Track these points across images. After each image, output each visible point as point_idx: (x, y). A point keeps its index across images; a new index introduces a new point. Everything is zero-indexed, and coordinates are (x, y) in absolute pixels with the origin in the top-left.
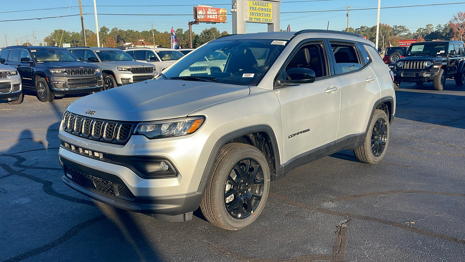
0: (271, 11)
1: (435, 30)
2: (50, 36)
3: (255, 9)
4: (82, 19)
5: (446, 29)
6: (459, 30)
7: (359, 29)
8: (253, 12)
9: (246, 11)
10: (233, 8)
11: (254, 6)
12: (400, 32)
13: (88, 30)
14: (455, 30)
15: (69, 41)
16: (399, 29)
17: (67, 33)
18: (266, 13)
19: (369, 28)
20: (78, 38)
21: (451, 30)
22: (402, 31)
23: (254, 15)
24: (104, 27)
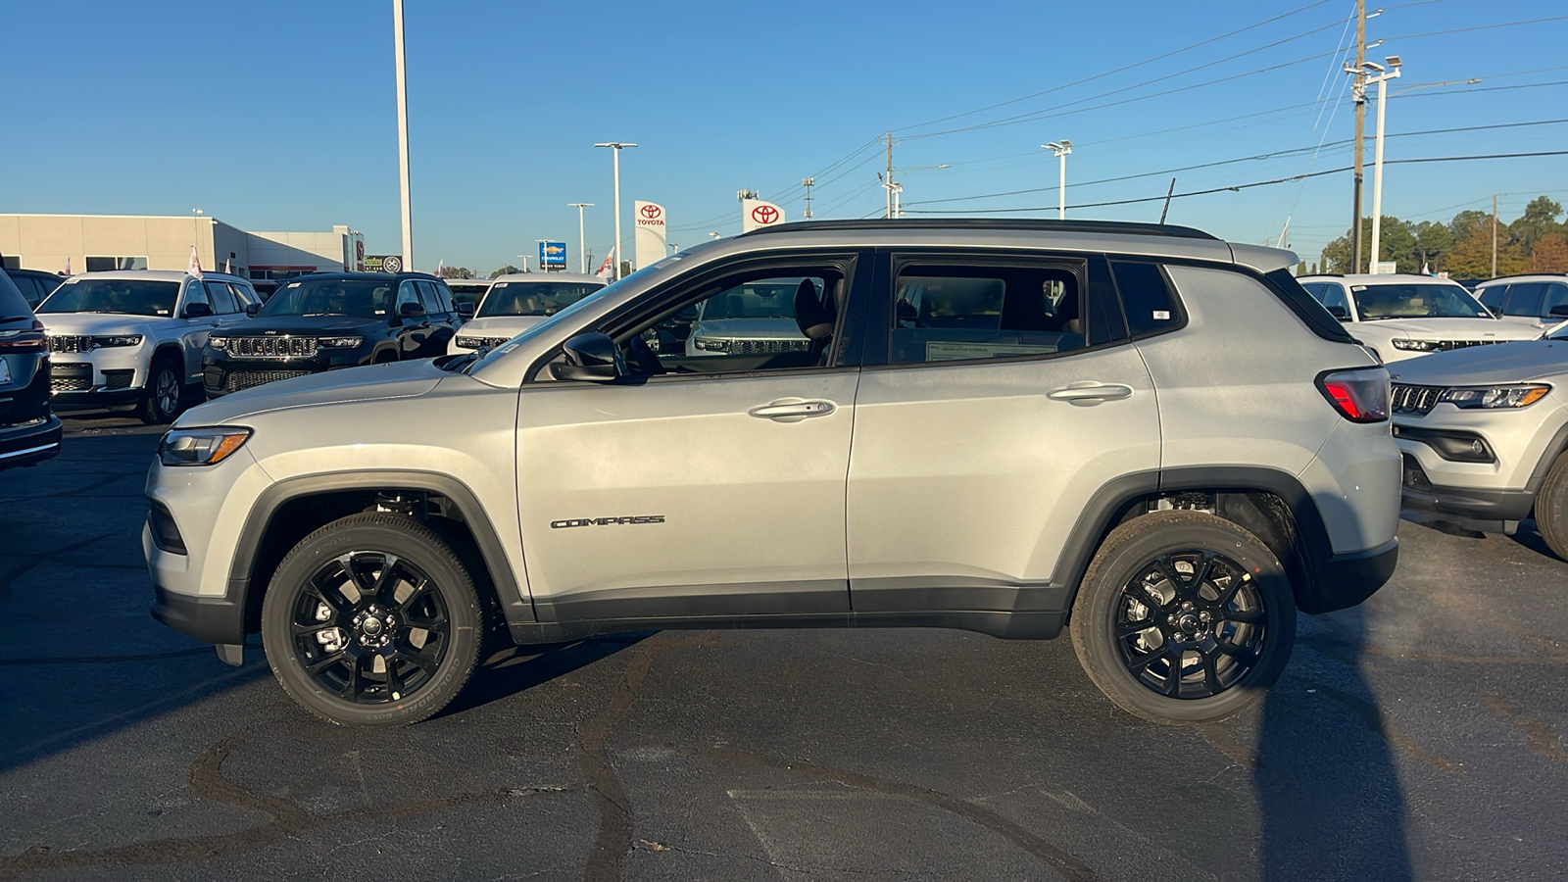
2: (1345, 237)
4: (1358, 181)
13: (1481, 213)
15: (1403, 252)
17: (1403, 224)
20: (1439, 241)
24: (1542, 199)
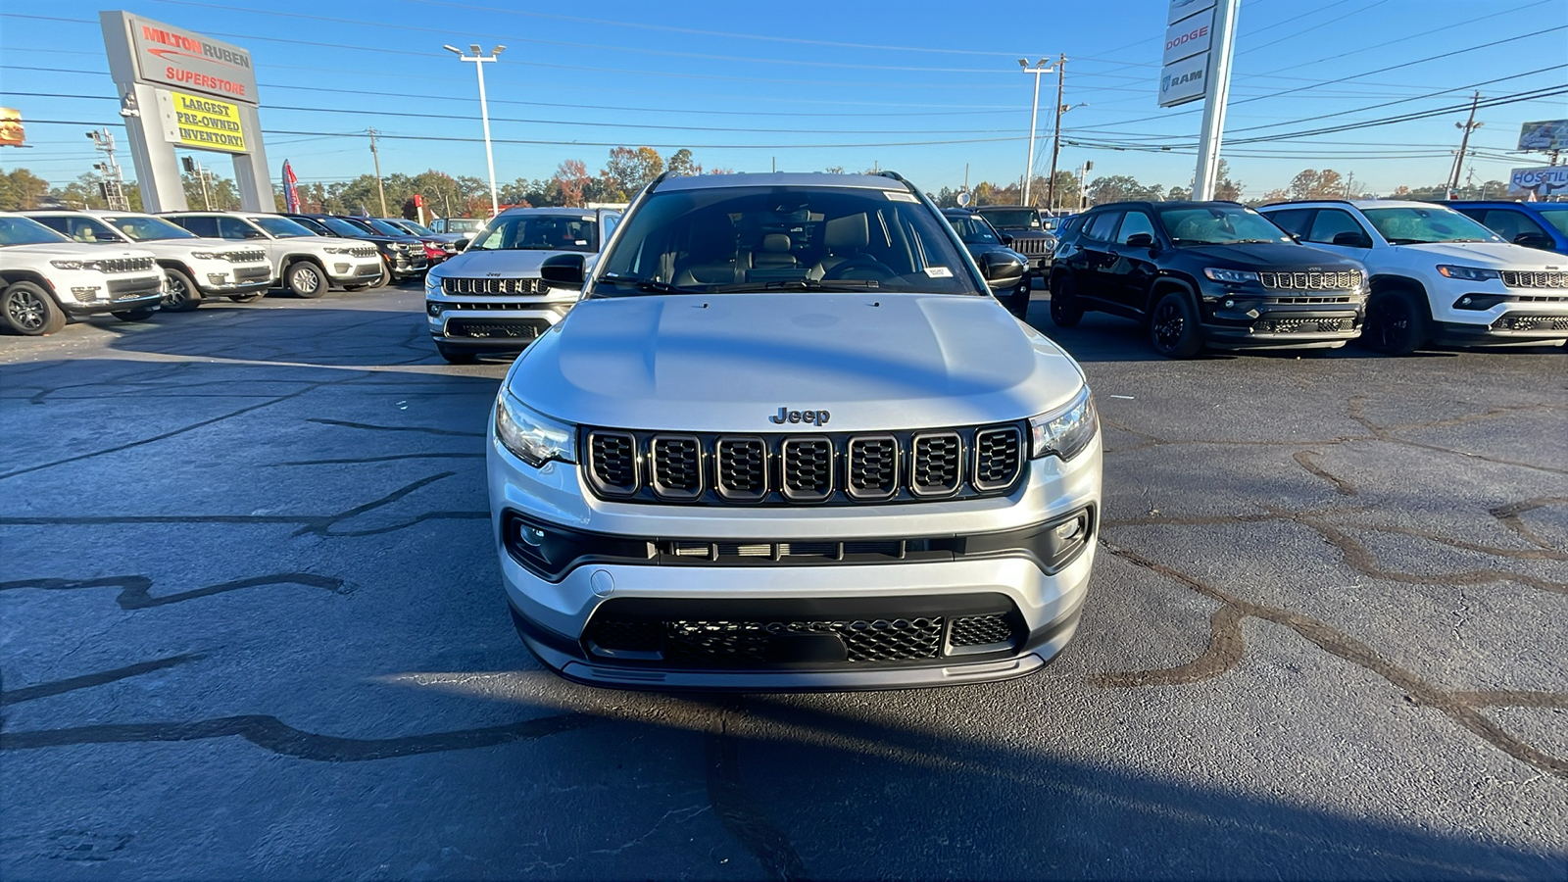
0: (240, 130)
1: (531, 189)
3: (194, 120)
5: (549, 189)
6: (572, 191)
7: (388, 179)
8: (187, 127)
9: (168, 116)
10: (124, 105)
11: (190, 112)
12: (471, 190)
14: (567, 191)
16: (469, 183)
18: (226, 133)
19: (409, 179)
21: (560, 192)
22: (476, 189)
23: (193, 137)
